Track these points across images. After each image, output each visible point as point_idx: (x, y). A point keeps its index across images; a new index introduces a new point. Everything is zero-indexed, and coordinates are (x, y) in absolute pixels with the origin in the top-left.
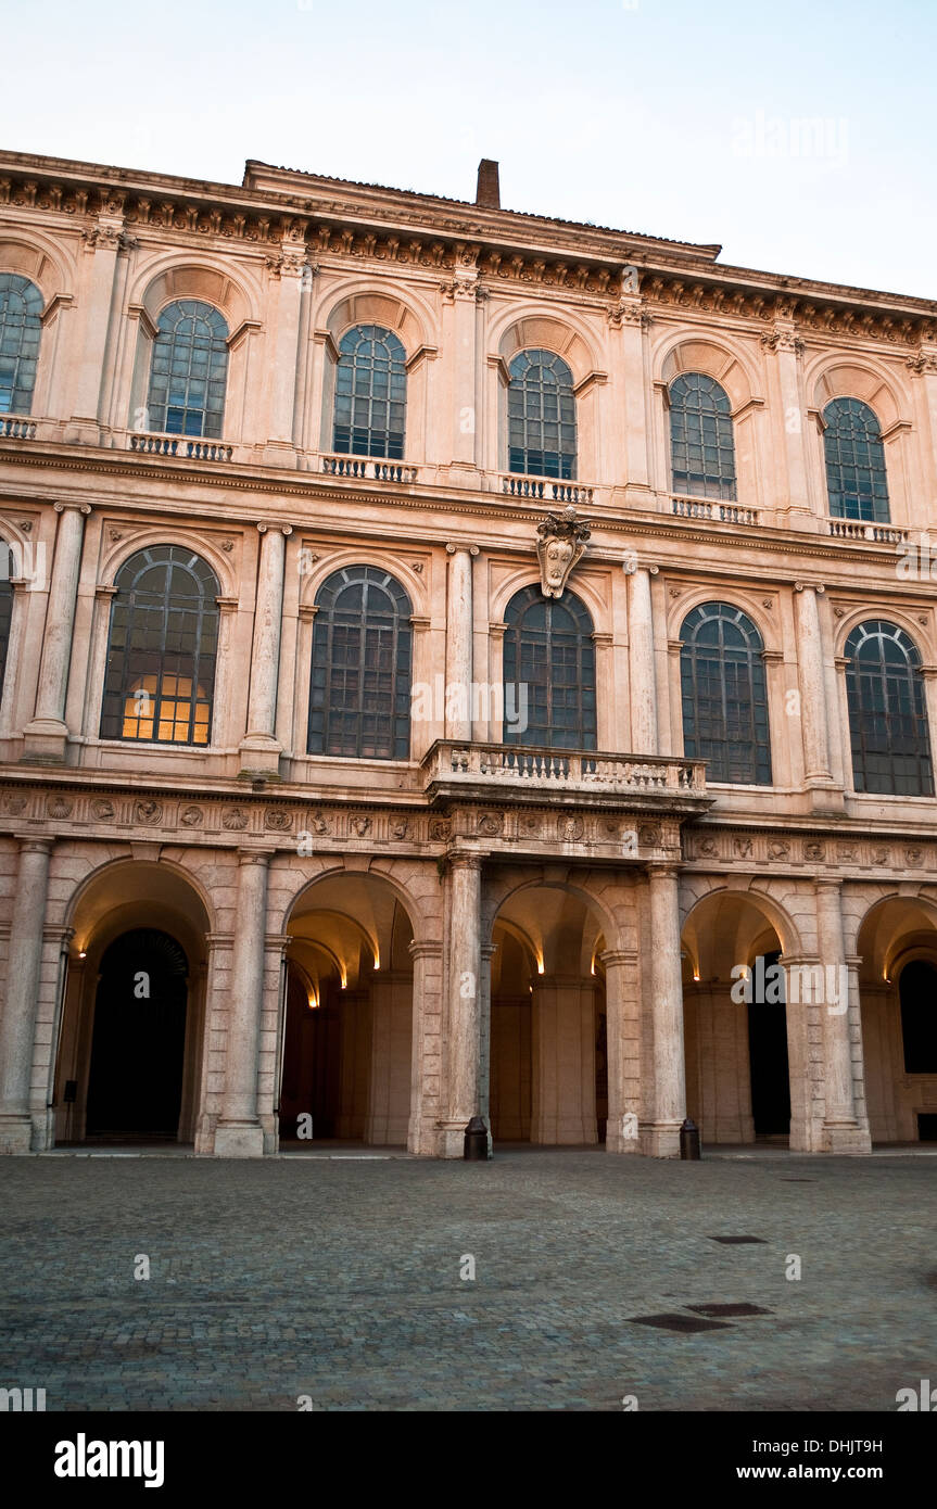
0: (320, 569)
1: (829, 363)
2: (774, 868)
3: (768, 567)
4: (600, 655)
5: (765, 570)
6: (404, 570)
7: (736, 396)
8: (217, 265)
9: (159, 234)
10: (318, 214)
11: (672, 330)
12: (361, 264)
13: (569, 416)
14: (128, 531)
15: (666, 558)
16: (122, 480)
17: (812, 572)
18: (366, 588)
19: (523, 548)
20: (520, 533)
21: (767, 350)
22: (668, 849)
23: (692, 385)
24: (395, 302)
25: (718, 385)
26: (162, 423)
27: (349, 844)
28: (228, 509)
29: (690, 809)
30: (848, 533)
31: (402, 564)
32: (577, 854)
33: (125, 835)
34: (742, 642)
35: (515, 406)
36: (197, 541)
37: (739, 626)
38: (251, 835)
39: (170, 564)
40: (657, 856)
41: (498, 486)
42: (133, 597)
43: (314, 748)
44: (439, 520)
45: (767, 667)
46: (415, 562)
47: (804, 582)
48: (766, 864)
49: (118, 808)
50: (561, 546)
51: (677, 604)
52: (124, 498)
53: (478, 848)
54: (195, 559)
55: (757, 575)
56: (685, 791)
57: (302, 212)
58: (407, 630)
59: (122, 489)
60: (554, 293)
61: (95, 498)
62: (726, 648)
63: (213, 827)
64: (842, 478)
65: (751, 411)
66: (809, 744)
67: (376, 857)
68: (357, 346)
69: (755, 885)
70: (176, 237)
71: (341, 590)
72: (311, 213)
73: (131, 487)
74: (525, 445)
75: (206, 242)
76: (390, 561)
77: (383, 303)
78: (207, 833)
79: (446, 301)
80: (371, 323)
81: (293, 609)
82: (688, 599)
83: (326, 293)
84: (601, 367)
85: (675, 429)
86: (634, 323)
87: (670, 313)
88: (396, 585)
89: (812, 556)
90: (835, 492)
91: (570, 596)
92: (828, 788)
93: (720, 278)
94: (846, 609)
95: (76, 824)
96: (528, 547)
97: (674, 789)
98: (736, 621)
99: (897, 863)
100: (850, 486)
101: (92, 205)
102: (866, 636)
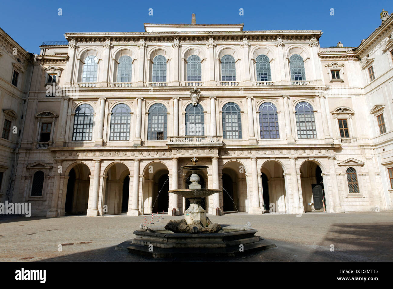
0: (149, 105)
1: (256, 48)
2: (241, 156)
3: (240, 94)
4: (205, 116)
6: (165, 103)
7: (236, 58)
8: (128, 48)
9: (117, 44)
11: (221, 47)
12: (156, 44)
13: (199, 68)
14: (113, 102)
15: (218, 95)
17: (250, 94)
18: (158, 108)
19: (188, 96)
20: (187, 94)
21: (242, 48)
22: (215, 154)
23: (226, 57)
24: (163, 50)
25: (232, 57)
26: (120, 80)
27: (154, 157)
28: (131, 95)
29: (219, 146)
30: (260, 85)
33: (113, 158)
34: (236, 110)
35: (188, 67)
36: (126, 102)
37: (235, 107)
38: (136, 156)
39: (121, 107)
40: (213, 155)
41: (184, 85)
42: (115, 114)
43: (149, 139)
44: (171, 93)
45: (241, 115)
46: (167, 101)
47: (248, 96)
48: (239, 155)
49: (112, 153)
50: (195, 95)
51: (221, 104)
52: (112, 96)
53: (176, 156)
54: (126, 106)
55: (238, 96)
56: (218, 142)
57: (143, 35)
58: (166, 115)
59: (111, 94)
60: (195, 43)
61: (107, 97)
62: (232, 112)
63: (129, 155)
64: (260, 73)
65: (238, 61)
66: (249, 130)
67: (160, 159)
68: (157, 60)
69: (237, 160)
70: (121, 44)
71: (153, 108)
72: (145, 35)
74: (191, 75)
75: (126, 44)
76: (163, 102)
77: (161, 51)
78: (128, 157)
79: (173, 48)
80: (159, 55)
81: (144, 113)
82: (223, 103)
83: (149, 51)
84: (206, 57)
85: (222, 67)
86: (212, 47)
87: (220, 43)
88: (164, 106)
89: (250, 90)
90: (258, 76)
91: (199, 105)
92: (253, 139)
93: (230, 34)
94: (259, 101)
95: (104, 157)
96: (189, 96)
97: (215, 142)
98: (234, 106)
99: (269, 154)
100: (262, 74)
101: (105, 40)
102: (264, 106)
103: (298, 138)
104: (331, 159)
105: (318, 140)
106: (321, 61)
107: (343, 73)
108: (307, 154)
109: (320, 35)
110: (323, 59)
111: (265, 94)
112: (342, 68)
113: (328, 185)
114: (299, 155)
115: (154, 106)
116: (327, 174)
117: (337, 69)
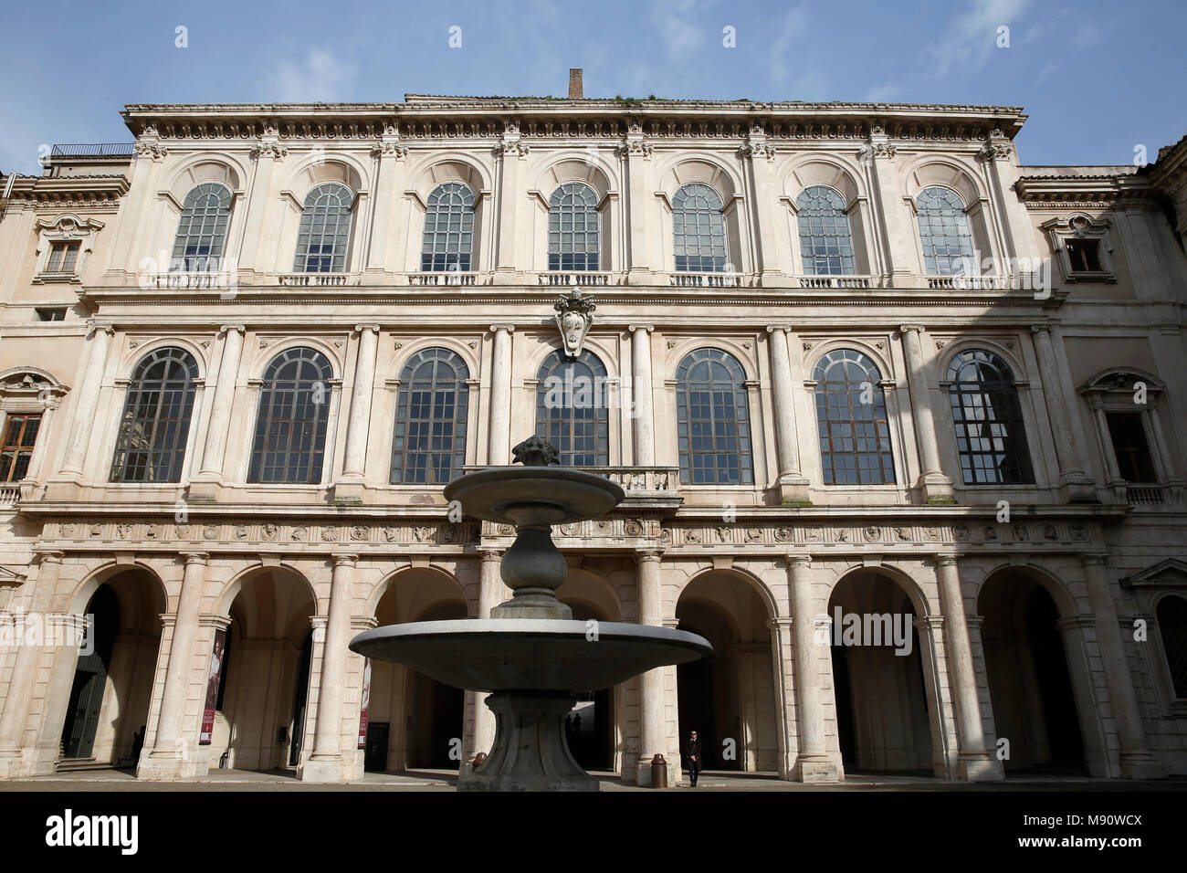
0: (403, 353)
1: (797, 161)
2: (748, 550)
3: (744, 317)
5: (742, 319)
6: (462, 347)
7: (725, 196)
8: (341, 158)
9: (302, 143)
10: (403, 113)
12: (438, 143)
13: (594, 226)
14: (273, 341)
15: (661, 319)
16: (266, 306)
17: (781, 317)
18: (436, 363)
19: (548, 323)
21: (746, 160)
22: (649, 539)
23: (690, 192)
24: (464, 165)
25: (711, 190)
26: (303, 267)
27: (411, 547)
28: (336, 318)
29: (664, 506)
30: (816, 286)
31: (462, 344)
32: (576, 546)
33: (254, 549)
35: (554, 224)
36: (318, 343)
37: (724, 364)
38: (340, 545)
39: (300, 360)
40: (640, 544)
42: (274, 386)
43: (394, 480)
44: (486, 310)
45: (751, 394)
46: (471, 341)
47: (774, 325)
48: (743, 546)
49: (248, 529)
50: (574, 318)
51: (672, 353)
52: (267, 318)
53: (497, 546)
54: (317, 354)
55: (735, 324)
56: (661, 492)
57: (393, 113)
58: (465, 390)
59: (267, 313)
60: (579, 141)
61: (248, 321)
62: (715, 382)
63: (314, 539)
64: (813, 246)
65: (735, 205)
67: (433, 557)
68: (440, 198)
69: (736, 564)
70: (315, 143)
71: (418, 366)
72: (400, 113)
73: (272, 311)
74: (561, 251)
75: (334, 143)
76: (454, 343)
77: (456, 166)
78: (310, 545)
80: (450, 182)
81: (382, 382)
83: (414, 166)
84: (614, 188)
85: (676, 225)
86: (638, 154)
87: (669, 143)
89: (780, 305)
90: (807, 257)
91: (587, 354)
92: (795, 483)
93: (701, 112)
94: (813, 343)
95: (221, 543)
96: (552, 321)
97: (650, 491)
98: (721, 360)
99: (855, 541)
100: (821, 250)
101: (259, 131)
102: (832, 362)
103: (966, 484)
104: (1095, 562)
105: (1038, 489)
106: (1029, 208)
107: (1111, 252)
108: (1004, 544)
109: (1016, 124)
110: (1033, 204)
111: (835, 317)
112: (1106, 235)
113: (1092, 664)
114: (974, 544)
115: (421, 358)
116: (1085, 622)
117: (1087, 237)
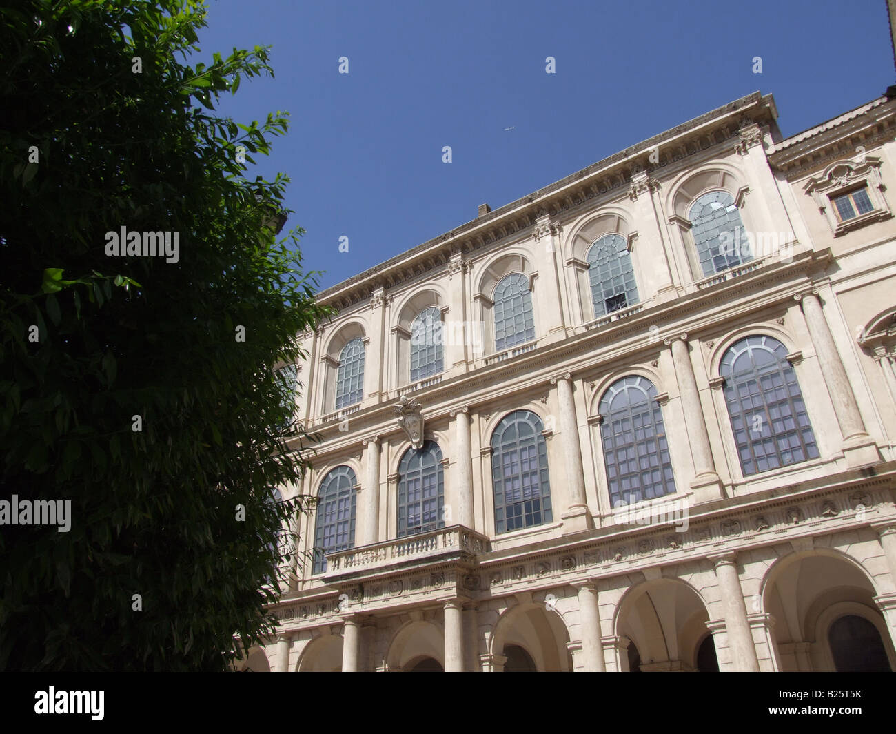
0: (319, 478)
1: (579, 226)
4: (445, 473)
6: (353, 462)
11: (484, 262)
18: (339, 478)
20: (392, 425)
31: (352, 459)
34: (531, 431)
37: (528, 422)
41: (394, 396)
43: (315, 572)
44: (362, 429)
45: (547, 442)
46: (359, 455)
47: (555, 377)
50: (410, 419)
51: (488, 424)
55: (527, 386)
58: (355, 494)
62: (521, 439)
71: (328, 483)
74: (419, 366)
82: (494, 418)
88: (351, 471)
96: (397, 427)
98: (525, 419)
102: (615, 392)
103: (745, 475)
105: (822, 463)
106: (790, 179)
107: (881, 187)
108: (776, 532)
110: (792, 174)
112: (872, 173)
114: (745, 539)
115: (331, 477)
117: (852, 183)
